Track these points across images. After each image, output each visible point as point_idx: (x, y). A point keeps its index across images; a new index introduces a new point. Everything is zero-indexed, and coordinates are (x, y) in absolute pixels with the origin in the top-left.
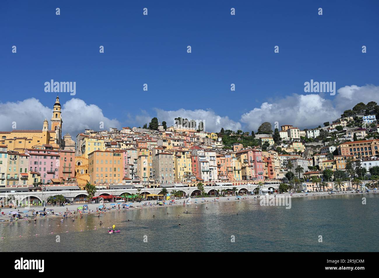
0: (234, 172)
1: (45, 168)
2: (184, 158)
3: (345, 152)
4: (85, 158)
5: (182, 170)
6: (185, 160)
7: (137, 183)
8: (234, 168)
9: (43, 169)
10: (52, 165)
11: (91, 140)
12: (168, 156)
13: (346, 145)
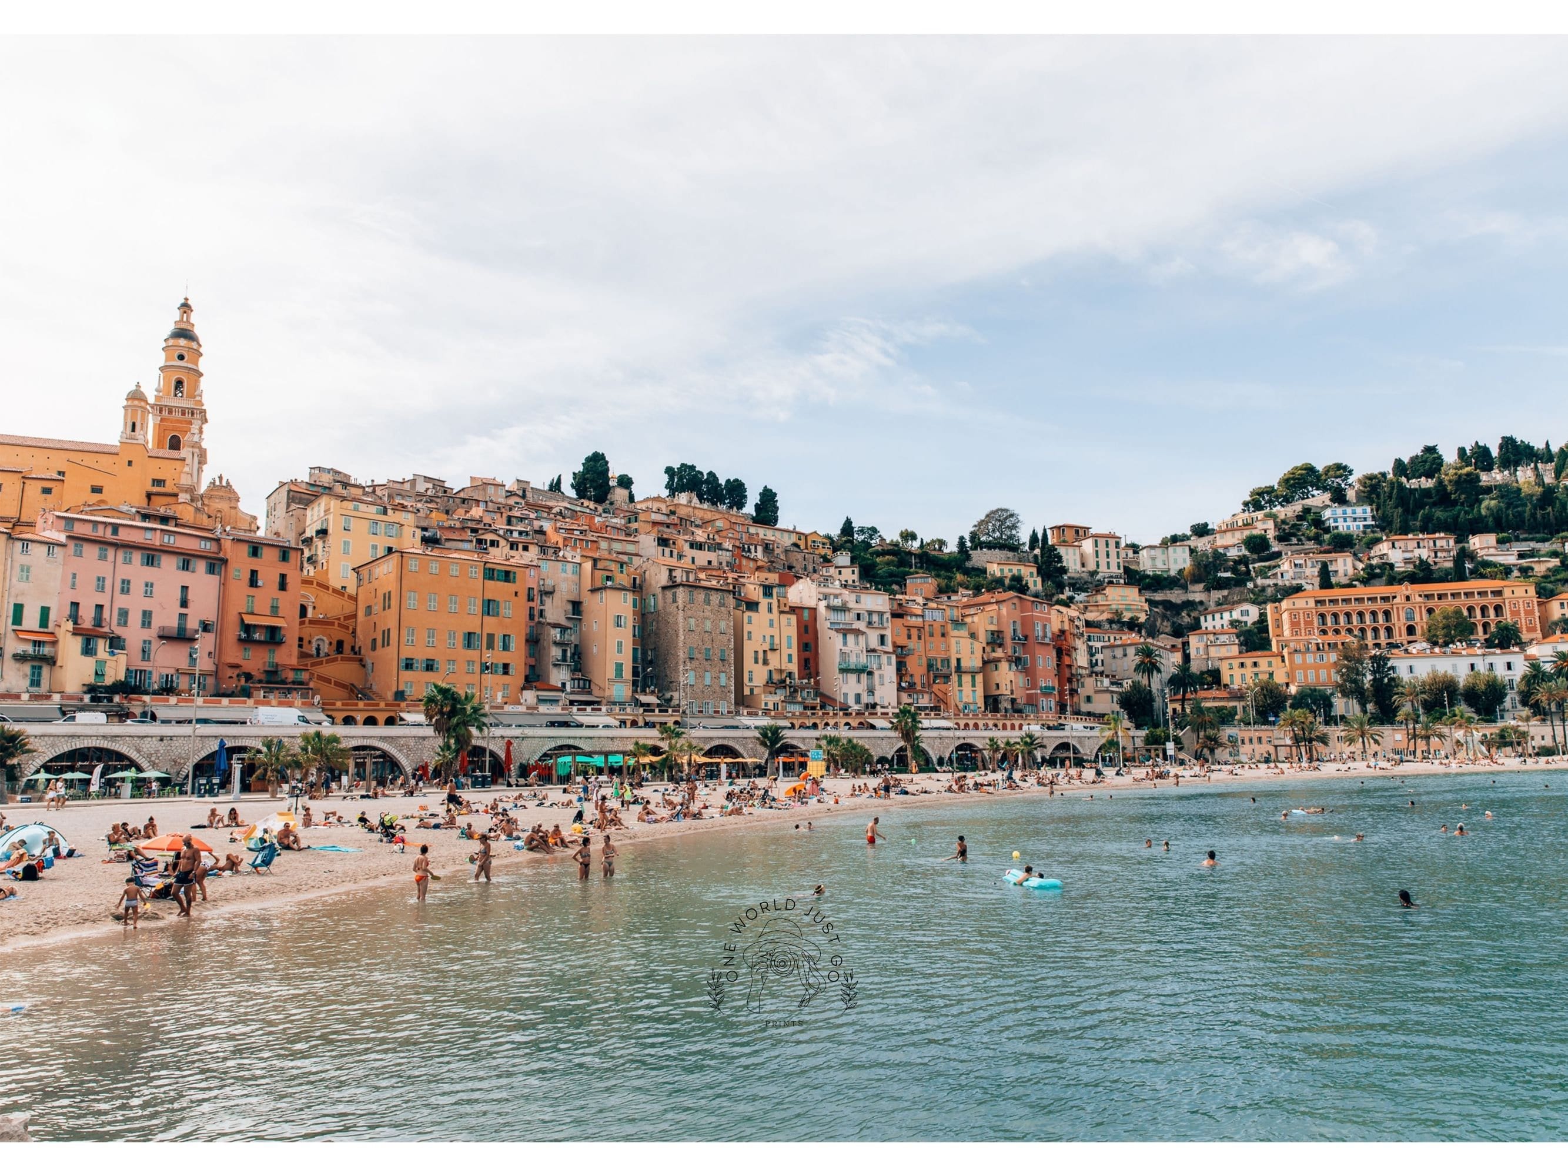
0: (954, 677)
1: (150, 613)
2: (770, 610)
3: (1302, 625)
4: (327, 588)
5: (761, 661)
6: (771, 621)
7: (589, 709)
8: (954, 663)
9: (135, 618)
10: (184, 603)
11: (356, 509)
12: (715, 598)
13: (1304, 600)
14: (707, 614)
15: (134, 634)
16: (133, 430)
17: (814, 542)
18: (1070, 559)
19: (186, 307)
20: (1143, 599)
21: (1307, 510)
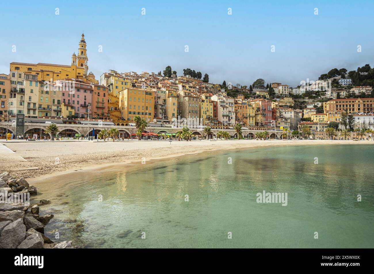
0: (248, 118)
1: (79, 101)
2: (207, 102)
3: (332, 107)
4: (113, 96)
5: (205, 113)
6: (207, 104)
7: (168, 123)
8: (248, 115)
9: (76, 102)
10: (85, 100)
11: (118, 79)
12: (195, 99)
13: (333, 102)
14: (193, 103)
15: (76, 105)
16: (74, 62)
17: (217, 86)
18: (276, 91)
19: (83, 35)
20: (293, 100)
21: (335, 80)
